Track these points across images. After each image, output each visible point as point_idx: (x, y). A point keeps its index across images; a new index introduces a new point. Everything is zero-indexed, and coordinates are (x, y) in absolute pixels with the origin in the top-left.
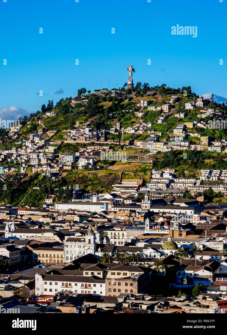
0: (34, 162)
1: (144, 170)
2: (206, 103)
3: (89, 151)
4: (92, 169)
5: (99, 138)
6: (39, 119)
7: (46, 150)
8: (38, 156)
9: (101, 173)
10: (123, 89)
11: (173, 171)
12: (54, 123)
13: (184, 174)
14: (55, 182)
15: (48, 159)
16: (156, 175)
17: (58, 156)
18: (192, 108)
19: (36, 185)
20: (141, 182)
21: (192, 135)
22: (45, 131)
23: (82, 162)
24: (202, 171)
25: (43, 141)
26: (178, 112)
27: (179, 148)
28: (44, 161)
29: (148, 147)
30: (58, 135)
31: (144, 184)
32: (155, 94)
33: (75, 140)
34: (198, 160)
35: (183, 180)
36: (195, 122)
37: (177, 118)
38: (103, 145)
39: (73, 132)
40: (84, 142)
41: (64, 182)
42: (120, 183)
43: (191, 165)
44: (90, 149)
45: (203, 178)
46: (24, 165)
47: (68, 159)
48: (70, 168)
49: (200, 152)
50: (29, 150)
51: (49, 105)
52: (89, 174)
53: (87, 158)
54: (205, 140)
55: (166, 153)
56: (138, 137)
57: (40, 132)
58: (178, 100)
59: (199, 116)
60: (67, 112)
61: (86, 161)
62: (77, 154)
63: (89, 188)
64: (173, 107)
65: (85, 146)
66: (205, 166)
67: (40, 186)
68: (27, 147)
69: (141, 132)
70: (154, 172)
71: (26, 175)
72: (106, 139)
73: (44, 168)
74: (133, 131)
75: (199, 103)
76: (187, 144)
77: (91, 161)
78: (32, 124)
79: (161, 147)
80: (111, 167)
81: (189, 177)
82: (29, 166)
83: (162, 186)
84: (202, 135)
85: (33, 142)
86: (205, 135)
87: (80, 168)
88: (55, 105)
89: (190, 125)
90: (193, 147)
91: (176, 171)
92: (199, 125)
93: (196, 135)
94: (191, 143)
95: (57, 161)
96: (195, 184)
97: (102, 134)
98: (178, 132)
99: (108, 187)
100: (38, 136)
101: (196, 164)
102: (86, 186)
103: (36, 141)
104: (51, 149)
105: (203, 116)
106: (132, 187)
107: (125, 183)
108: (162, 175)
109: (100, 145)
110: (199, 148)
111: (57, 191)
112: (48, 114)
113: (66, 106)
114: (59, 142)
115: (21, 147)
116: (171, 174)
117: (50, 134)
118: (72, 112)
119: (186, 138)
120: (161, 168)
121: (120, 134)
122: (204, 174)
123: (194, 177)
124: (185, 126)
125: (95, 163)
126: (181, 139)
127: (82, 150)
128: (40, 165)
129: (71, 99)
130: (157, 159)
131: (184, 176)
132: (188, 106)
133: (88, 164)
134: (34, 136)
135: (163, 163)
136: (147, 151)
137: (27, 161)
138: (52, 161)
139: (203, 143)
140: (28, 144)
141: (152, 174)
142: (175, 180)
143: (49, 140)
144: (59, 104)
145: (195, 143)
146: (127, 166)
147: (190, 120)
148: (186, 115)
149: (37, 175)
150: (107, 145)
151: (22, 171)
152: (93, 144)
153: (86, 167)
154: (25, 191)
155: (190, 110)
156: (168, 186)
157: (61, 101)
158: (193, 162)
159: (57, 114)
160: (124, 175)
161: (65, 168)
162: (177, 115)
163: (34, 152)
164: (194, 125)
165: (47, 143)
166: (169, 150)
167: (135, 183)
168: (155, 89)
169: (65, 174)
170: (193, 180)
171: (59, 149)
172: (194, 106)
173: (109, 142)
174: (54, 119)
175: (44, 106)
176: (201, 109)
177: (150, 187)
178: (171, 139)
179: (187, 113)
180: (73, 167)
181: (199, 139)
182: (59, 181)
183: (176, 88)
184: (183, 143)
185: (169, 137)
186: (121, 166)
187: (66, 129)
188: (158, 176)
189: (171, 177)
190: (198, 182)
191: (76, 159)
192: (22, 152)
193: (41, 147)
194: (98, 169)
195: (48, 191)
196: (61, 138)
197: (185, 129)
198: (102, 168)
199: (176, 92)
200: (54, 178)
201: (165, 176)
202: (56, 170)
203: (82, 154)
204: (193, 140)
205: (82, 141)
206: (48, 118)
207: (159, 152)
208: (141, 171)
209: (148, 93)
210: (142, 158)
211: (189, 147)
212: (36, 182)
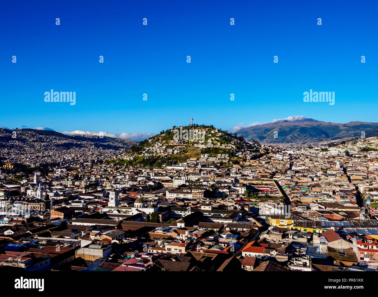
0: (158, 152)
1: (198, 155)
2: (219, 131)
3: (178, 148)
4: (179, 154)
5: (181, 143)
6: (159, 136)
7: (163, 148)
8: (160, 150)
9: (183, 156)
10: (189, 126)
11: (208, 155)
12: (165, 138)
13: (212, 156)
14: (166, 159)
15: (163, 151)
16: (202, 156)
17: (167, 150)
18: (214, 132)
19: (159, 160)
20: (197, 159)
21: (214, 142)
22: (162, 141)
23: (176, 152)
24: (218, 155)
25: (161, 144)
26: (209, 134)
27: (210, 147)
28: (162, 151)
29: (199, 146)
30: (167, 142)
31: (198, 159)
32: (200, 128)
33: (173, 144)
34: (217, 151)
35: (212, 158)
36: (215, 138)
37: (209, 136)
38: (183, 146)
39: (172, 141)
40: (176, 144)
41: (169, 159)
42: (189, 159)
43: (215, 153)
44: (178, 147)
45: (219, 157)
46: (155, 153)
47: (170, 151)
48: (171, 154)
49: (218, 148)
50: (156, 148)
51: (163, 132)
52: (178, 156)
53: (177, 150)
54: (219, 144)
55: (206, 148)
56: (195, 143)
57: (160, 141)
58: (209, 130)
59: (216, 135)
60: (170, 134)
61: (177, 151)
62: (174, 149)
63: (178, 161)
64: (207, 132)
65: (176, 146)
66: (219, 153)
67: (161, 160)
68: (156, 146)
69: (196, 141)
70: (201, 155)
71: (155, 156)
72: (184, 144)
73: (162, 154)
74: (193, 141)
75: (217, 131)
76: (213, 145)
77: (179, 151)
78: (157, 138)
79: (204, 146)
80: (186, 154)
81: (214, 157)
82: (157, 153)
83: (205, 160)
84: (218, 142)
85: (158, 145)
86: (219, 142)
87: (175, 154)
88: (165, 132)
89: (213, 139)
90: (215, 146)
91: (209, 155)
92: (217, 138)
93: (216, 142)
94: (214, 145)
95: (167, 151)
96: (216, 159)
97: (182, 142)
98: (209, 141)
99: (185, 161)
100: (159, 142)
101: (216, 152)
102: (177, 160)
103: (159, 145)
104: (164, 147)
105: (218, 135)
106: (193, 161)
107: (191, 159)
108: (204, 156)
109: (182, 145)
110: (217, 147)
111: (167, 162)
112: (163, 135)
113: (169, 132)
114: (167, 145)
115: (153, 146)
116: (207, 156)
117: (164, 142)
118: (171, 134)
119: (212, 143)
120: (204, 154)
121: (189, 142)
122: (219, 156)
123: (216, 157)
124: (212, 139)
125: (180, 152)
126: (211, 143)
127: (175, 147)
128: (161, 153)
129: (171, 129)
130: (202, 150)
131: (212, 157)
132: (213, 132)
133: (178, 152)
134: (158, 143)
135: (204, 152)
136: (199, 148)
137: (156, 151)
138: (165, 151)
139: (218, 145)
140: (156, 145)
141: (201, 156)
142: (209, 158)
143: (163, 144)
144: (167, 131)
145: (215, 145)
146: (192, 153)
147: (214, 137)
148: (212, 135)
149: (160, 156)
150: (184, 145)
151: (154, 155)
152: (179, 145)
153: (177, 153)
154: (155, 162)
155: (213, 133)
156: (206, 160)
157: (167, 130)
158: (215, 151)
159: (166, 135)
160: (191, 156)
161: (169, 154)
162: (209, 135)
163: (158, 148)
164: (215, 139)
165: (163, 145)
166: (207, 147)
167: (195, 159)
168: (201, 126)
169: (169, 156)
170: (215, 158)
171: (167, 147)
172: (215, 132)
173: (185, 145)
174: (165, 137)
175: (161, 132)
176: (217, 133)
177: (201, 160)
178: (207, 144)
179: (212, 134)
180: (172, 154)
181: (217, 143)
182: (167, 158)
183: (208, 126)
184: (211, 145)
185: (206, 143)
186: (189, 153)
187: (169, 140)
188: (203, 157)
189: (207, 157)
190: (217, 159)
191: (173, 151)
192: (154, 148)
193: (161, 147)
194: (181, 154)
195: (163, 162)
196: (168, 143)
197: (212, 140)
198: (183, 154)
199: (208, 127)
200: (166, 157)
201: (205, 156)
202: (166, 154)
203: (175, 149)
204: (215, 144)
205: (175, 144)
206: (163, 136)
207: (203, 148)
208: (197, 155)
209: (198, 127)
210: (197, 150)
211: (214, 146)
212: (159, 159)
